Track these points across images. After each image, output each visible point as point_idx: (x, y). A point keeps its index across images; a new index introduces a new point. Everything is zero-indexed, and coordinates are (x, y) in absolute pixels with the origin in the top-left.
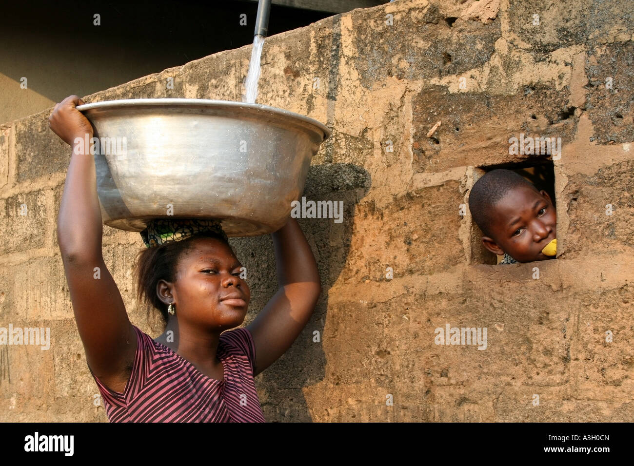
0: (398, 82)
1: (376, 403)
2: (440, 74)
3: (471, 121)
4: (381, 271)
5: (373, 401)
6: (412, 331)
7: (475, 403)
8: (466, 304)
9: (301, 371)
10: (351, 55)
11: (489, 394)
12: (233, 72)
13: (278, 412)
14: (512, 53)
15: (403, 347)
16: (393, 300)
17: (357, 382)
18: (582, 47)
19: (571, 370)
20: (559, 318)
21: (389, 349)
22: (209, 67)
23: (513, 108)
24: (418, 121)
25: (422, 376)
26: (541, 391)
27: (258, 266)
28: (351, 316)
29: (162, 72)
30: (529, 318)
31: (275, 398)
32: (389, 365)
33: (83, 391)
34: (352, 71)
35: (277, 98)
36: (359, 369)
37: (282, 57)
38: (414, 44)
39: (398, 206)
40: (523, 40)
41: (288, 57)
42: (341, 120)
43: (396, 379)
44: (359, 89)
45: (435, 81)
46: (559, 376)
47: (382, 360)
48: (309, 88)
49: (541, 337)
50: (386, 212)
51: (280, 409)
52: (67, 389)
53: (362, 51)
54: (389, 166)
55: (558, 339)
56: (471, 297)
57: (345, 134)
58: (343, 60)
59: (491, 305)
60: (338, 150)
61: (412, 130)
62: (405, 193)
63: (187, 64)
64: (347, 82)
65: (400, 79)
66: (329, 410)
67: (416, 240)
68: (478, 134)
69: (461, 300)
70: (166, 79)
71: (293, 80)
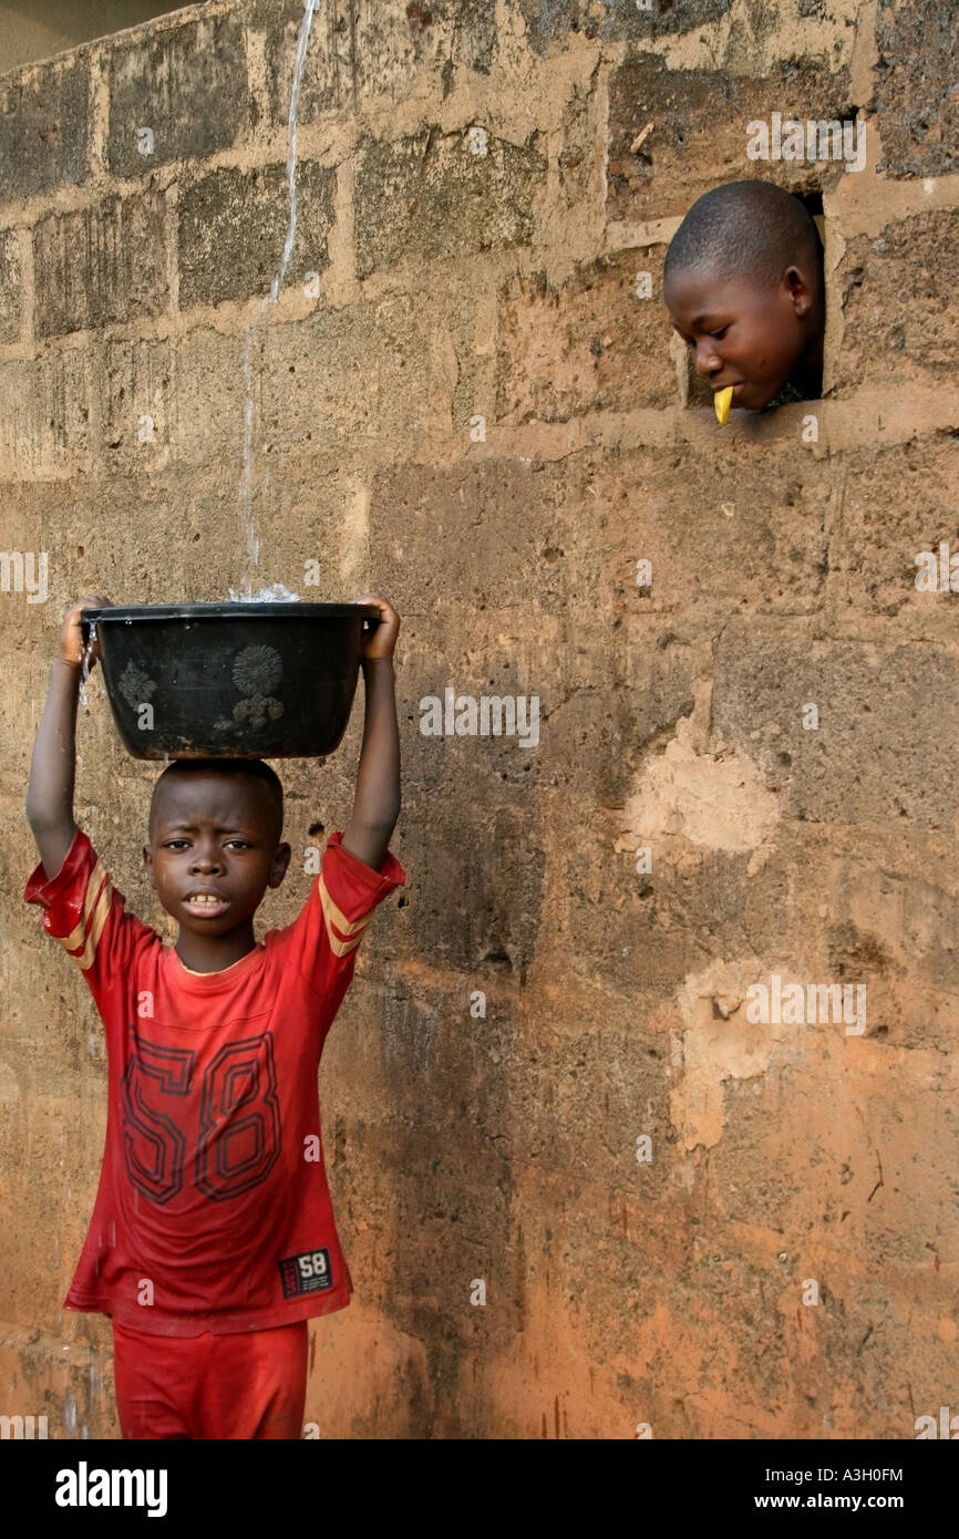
0: (587, 42)
2: (655, 31)
3: (702, 124)
4: (553, 403)
5: (536, 638)
6: (598, 514)
7: (686, 643)
8: (680, 467)
11: (707, 629)
15: (584, 543)
16: (570, 458)
17: (512, 605)
19: (829, 587)
20: (815, 495)
21: (562, 547)
23: (765, 103)
24: (618, 121)
25: (610, 596)
26: (782, 624)
27: (363, 388)
28: (506, 485)
30: (773, 495)
32: (561, 575)
34: (515, 18)
35: (396, 66)
36: (515, 582)
39: (583, 282)
42: (497, 113)
43: (572, 601)
44: (526, 54)
45: (644, 45)
46: (809, 598)
47: (553, 566)
48: (446, 47)
49: (788, 529)
50: (564, 294)
54: (570, 206)
55: (812, 533)
56: (688, 454)
57: (503, 141)
59: (717, 469)
60: (492, 172)
61: (605, 136)
62: (592, 258)
64: (509, 40)
65: (591, 37)
66: (470, 654)
67: (608, 347)
68: (712, 150)
69: (672, 459)
70: (215, 18)
71: (421, 31)
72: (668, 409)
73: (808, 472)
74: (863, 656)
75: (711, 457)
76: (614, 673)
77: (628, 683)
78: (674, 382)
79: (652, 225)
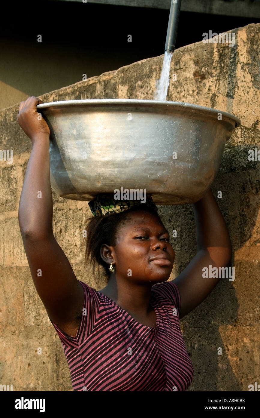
9: (207, 314)
10: (245, 62)
12: (154, 75)
13: (189, 345)
17: (250, 325)
22: (136, 71)
28: (246, 272)
29: (101, 75)
31: (187, 334)
33: (44, 322)
34: (246, 75)
35: (188, 96)
36: (252, 315)
37: (192, 63)
41: (196, 63)
44: (252, 89)
48: (213, 88)
51: (191, 343)
52: (33, 320)
53: (254, 59)
58: (239, 66)
63: (119, 69)
64: (243, 84)
66: (229, 346)
70: (104, 81)
71: (200, 82)
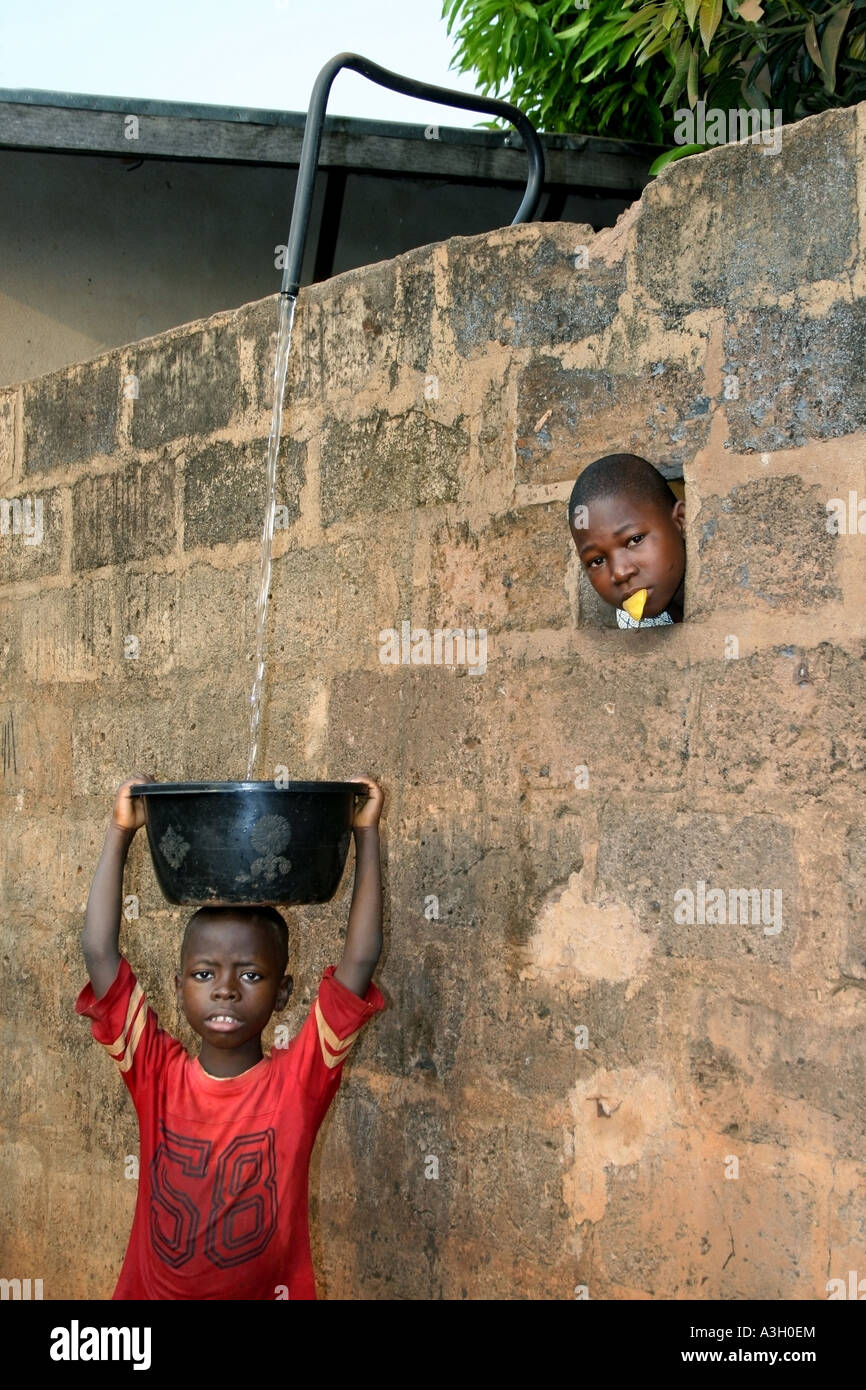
0: (501, 348)
1: (462, 812)
2: (553, 340)
3: (590, 410)
5: (458, 809)
6: (508, 710)
7: (577, 814)
8: (572, 675)
10: (445, 306)
11: (593, 802)
14: (640, 314)
15: (497, 733)
17: (440, 782)
18: (720, 312)
19: (689, 770)
20: (679, 697)
21: (479, 737)
22: (269, 313)
23: (638, 395)
24: (524, 408)
25: (517, 775)
26: (653, 799)
27: (325, 611)
28: (436, 688)
29: (210, 317)
30: (645, 697)
32: (478, 758)
34: (446, 330)
35: (354, 365)
36: (442, 764)
37: (360, 303)
38: (521, 294)
39: (497, 530)
40: (652, 297)
41: (368, 304)
42: (431, 401)
43: (487, 779)
44: (454, 357)
45: (545, 350)
46: (674, 778)
47: (472, 752)
48: (393, 351)
49: (657, 723)
50: (482, 540)
52: (87, 784)
53: (459, 302)
54: (487, 472)
55: (676, 727)
56: (578, 665)
57: (436, 423)
58: (436, 313)
59: (601, 676)
60: (427, 446)
61: (515, 418)
62: (504, 512)
63: (242, 307)
64: (441, 346)
65: (504, 345)
66: (406, 821)
67: (516, 581)
68: (597, 430)
69: (567, 668)
70: (216, 329)
71: (374, 339)
72: (563, 629)
73: (673, 680)
74: (717, 825)
75: (596, 667)
76: (520, 837)
77: (531, 844)
78: (568, 608)
79: (550, 487)
